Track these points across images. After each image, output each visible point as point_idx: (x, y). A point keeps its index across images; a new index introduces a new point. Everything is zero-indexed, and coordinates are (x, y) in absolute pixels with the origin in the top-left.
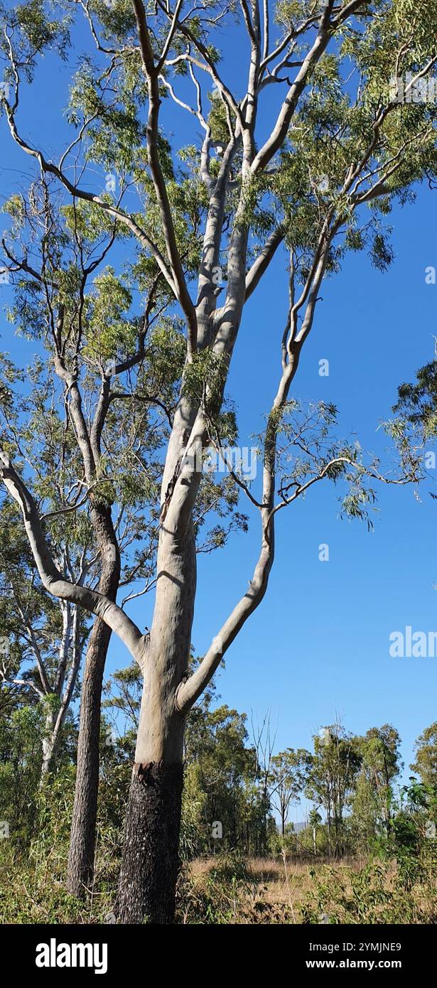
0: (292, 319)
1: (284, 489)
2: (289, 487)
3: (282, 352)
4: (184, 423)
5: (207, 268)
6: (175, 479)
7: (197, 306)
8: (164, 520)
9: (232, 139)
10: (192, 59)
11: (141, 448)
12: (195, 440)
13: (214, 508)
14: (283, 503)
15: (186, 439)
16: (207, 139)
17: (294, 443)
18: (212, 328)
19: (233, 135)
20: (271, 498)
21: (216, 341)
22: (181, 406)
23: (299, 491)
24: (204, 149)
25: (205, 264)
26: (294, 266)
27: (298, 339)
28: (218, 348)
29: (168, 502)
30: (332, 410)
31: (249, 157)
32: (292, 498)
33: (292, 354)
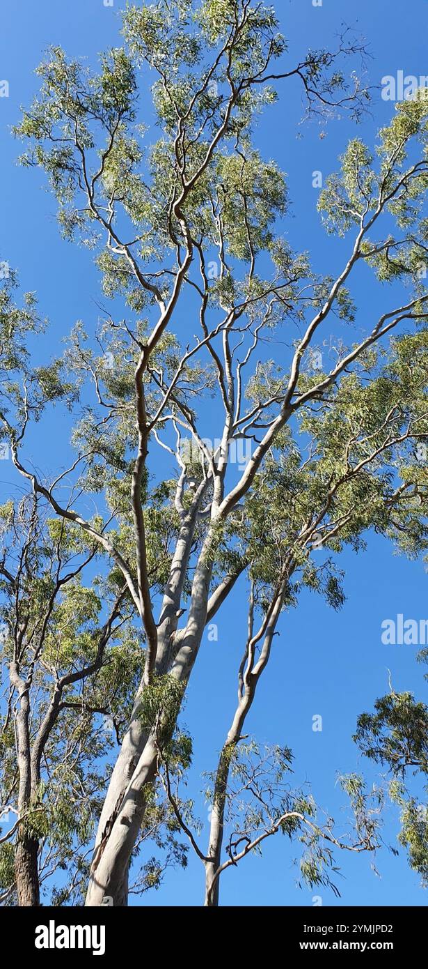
0: (250, 651)
1: (233, 844)
2: (238, 842)
3: (238, 682)
4: (133, 748)
5: (172, 589)
6: (115, 816)
7: (159, 625)
8: (95, 869)
9: (205, 478)
10: (177, 419)
11: (81, 756)
12: (142, 770)
13: (152, 836)
14: (231, 861)
15: (132, 767)
16: (183, 476)
17: (247, 788)
18: (172, 650)
19: (206, 476)
20: (218, 851)
21: (174, 663)
22: (131, 729)
23: (248, 847)
24: (180, 483)
25: (171, 586)
26: (254, 598)
27: (254, 671)
28: (175, 672)
29: (104, 844)
30: (287, 755)
31: (219, 498)
32: (241, 854)
33: (249, 686)
